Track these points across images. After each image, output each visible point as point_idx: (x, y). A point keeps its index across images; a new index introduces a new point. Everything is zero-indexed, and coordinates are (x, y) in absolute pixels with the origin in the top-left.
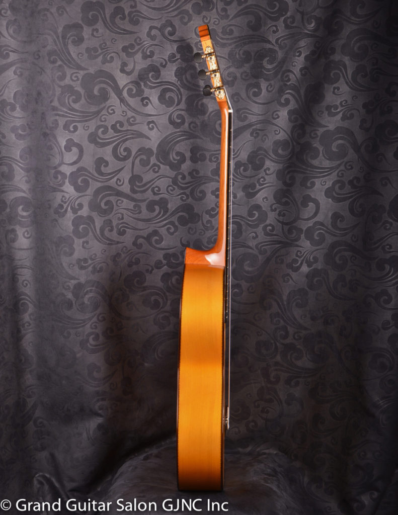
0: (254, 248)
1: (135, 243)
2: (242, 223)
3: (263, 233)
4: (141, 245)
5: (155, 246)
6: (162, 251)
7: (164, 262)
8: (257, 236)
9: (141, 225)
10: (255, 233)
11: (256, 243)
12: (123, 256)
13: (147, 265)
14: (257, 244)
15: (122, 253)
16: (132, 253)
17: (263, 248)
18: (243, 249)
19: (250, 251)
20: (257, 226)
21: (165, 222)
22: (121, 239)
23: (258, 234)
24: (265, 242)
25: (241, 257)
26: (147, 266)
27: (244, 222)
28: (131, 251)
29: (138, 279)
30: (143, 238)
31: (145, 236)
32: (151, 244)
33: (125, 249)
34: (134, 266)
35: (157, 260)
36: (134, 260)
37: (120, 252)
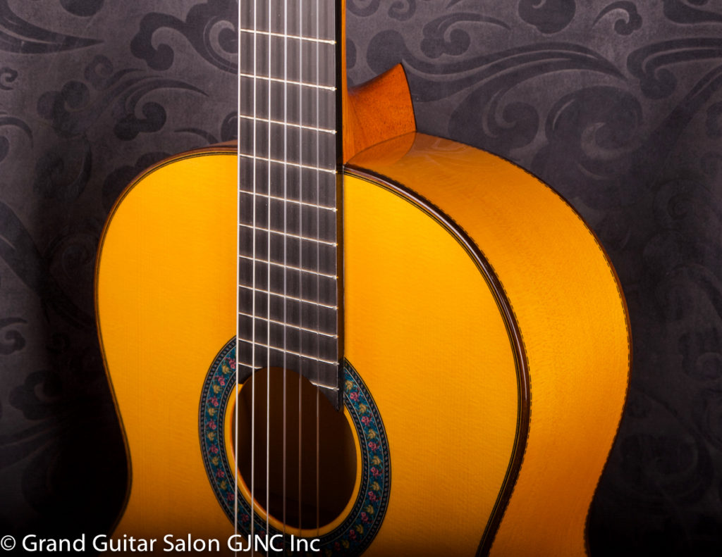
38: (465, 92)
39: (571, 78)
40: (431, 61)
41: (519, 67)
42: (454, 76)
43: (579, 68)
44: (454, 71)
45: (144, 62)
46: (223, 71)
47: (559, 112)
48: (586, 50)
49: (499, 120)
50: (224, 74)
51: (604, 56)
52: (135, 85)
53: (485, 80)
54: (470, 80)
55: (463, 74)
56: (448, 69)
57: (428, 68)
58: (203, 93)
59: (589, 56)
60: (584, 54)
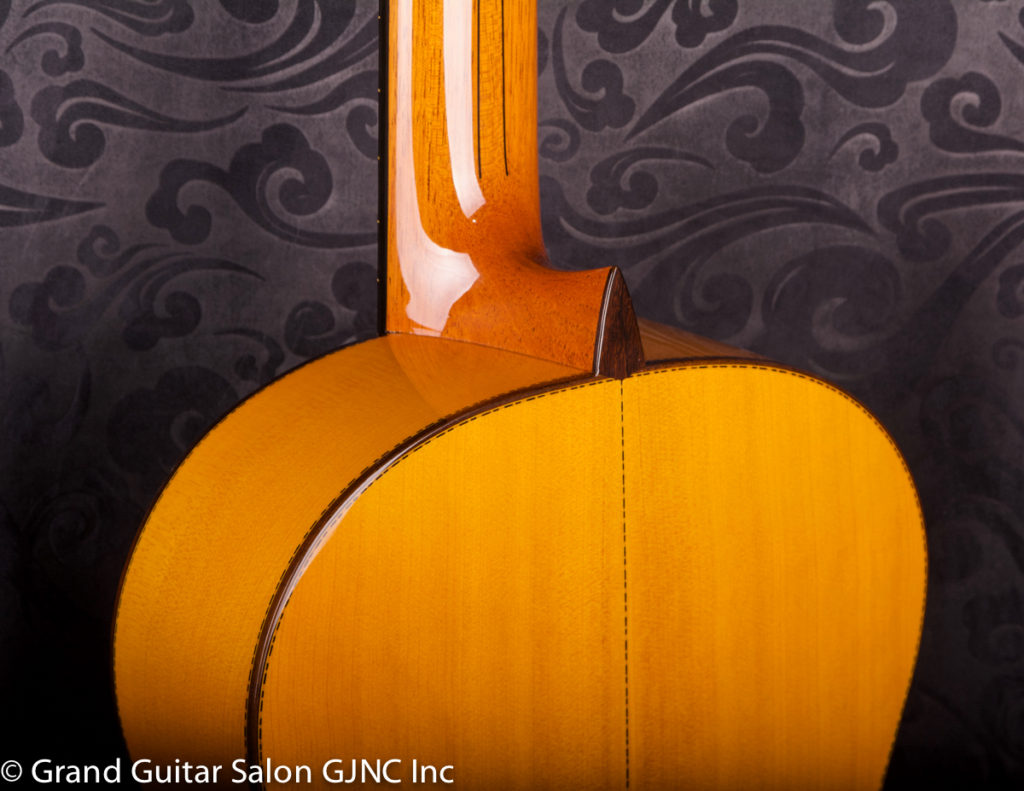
0: (875, 224)
1: (161, 210)
2: (803, 74)
3: (926, 126)
4: (200, 217)
5: (283, 225)
6: (330, 253)
7: (343, 314)
8: (889, 150)
9: (191, 97)
10: (881, 131)
11: (882, 194)
12: (93, 283)
13: (242, 331)
14: (889, 197)
15: (83, 269)
16: (147, 264)
17: (922, 220)
18: (807, 225)
19: (850, 237)
20: (888, 90)
21: (335, 79)
22: (76, 182)
23: (895, 136)
24: (940, 184)
25: (793, 273)
26: (240, 337)
27: (815, 65)
28: (141, 256)
29: (194, 413)
30: (212, 173)
31: (225, 165)
32: (255, 208)
33: (100, 242)
34: (164, 343)
35: (305, 304)
36: (160, 310)
37: (73, 263)
38: (651, 261)
39: (798, 235)
40: (603, 219)
41: (725, 223)
42: (635, 239)
43: (809, 220)
44: (634, 233)
45: (166, 232)
46: (287, 243)
47: (781, 286)
48: (819, 195)
49: (698, 300)
50: (289, 247)
51: (845, 202)
52: (153, 268)
53: (678, 244)
54: (657, 245)
55: (647, 237)
56: (626, 229)
57: (598, 229)
58: (256, 275)
59: (823, 203)
60: (815, 201)
